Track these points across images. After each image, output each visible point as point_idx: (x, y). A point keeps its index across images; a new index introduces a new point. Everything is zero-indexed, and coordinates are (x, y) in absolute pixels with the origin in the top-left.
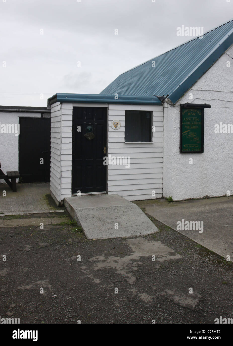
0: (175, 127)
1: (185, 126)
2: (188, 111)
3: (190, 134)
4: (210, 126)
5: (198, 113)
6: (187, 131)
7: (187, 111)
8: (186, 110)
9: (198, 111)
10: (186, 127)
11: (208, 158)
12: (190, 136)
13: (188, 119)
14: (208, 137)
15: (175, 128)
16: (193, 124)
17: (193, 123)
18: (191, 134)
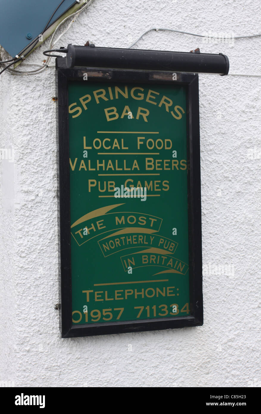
0: (25, 188)
1: (92, 183)
2: (103, 96)
3: (121, 226)
4: (235, 177)
5: (167, 106)
6: (102, 211)
7: (97, 97)
8: (95, 93)
9: (164, 97)
10: (95, 189)
11: (230, 351)
12: (119, 236)
13: (107, 144)
14: (231, 239)
15: (27, 192)
16: (136, 171)
17: (136, 165)
18: (127, 225)
